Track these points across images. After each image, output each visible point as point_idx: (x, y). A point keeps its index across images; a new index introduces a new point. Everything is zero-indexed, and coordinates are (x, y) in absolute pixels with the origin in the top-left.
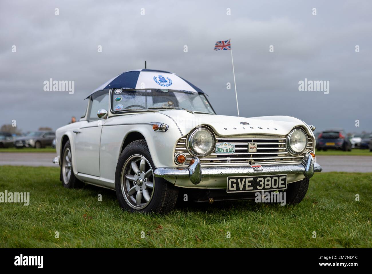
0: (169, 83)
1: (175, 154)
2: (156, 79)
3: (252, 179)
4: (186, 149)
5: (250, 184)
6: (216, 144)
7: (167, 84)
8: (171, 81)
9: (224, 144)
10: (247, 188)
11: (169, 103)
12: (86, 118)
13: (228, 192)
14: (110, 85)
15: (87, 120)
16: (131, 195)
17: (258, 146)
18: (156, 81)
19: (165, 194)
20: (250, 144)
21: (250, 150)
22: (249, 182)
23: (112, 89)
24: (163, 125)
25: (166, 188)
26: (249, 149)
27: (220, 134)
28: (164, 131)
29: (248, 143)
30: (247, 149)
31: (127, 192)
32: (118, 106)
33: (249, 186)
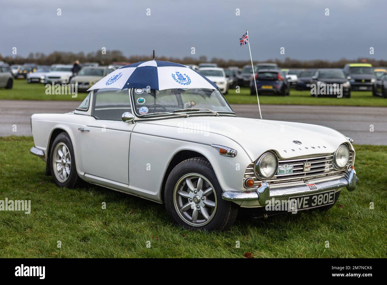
0: (188, 81)
1: (244, 178)
2: (174, 76)
3: (308, 198)
4: (253, 173)
5: (307, 202)
6: (279, 166)
7: (186, 82)
8: (190, 79)
9: (284, 166)
10: (304, 206)
12: (89, 112)
14: (128, 84)
16: (184, 212)
17: (312, 165)
18: (174, 77)
19: (229, 214)
20: (305, 164)
21: (306, 170)
22: (306, 200)
23: (133, 88)
24: (232, 151)
25: (230, 208)
26: (305, 168)
27: (281, 157)
28: (233, 156)
29: (303, 163)
30: (302, 168)
31: (180, 208)
32: (143, 109)
33: (306, 204)
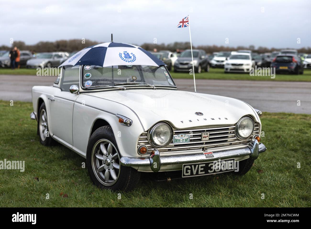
0: (133, 59)
1: (138, 146)
2: (121, 55)
3: (204, 165)
4: (147, 141)
5: (202, 169)
6: (174, 136)
7: (131, 60)
8: (135, 56)
9: (180, 135)
10: (200, 173)
11: (133, 78)
12: (59, 85)
13: (183, 177)
14: (80, 61)
15: (60, 88)
16: (101, 172)
17: (210, 135)
18: (121, 57)
19: (130, 177)
20: (203, 134)
21: (203, 139)
22: (201, 167)
23: (83, 65)
24: (128, 120)
25: (130, 172)
26: (203, 138)
27: (177, 128)
28: (129, 125)
29: (201, 133)
30: (200, 138)
31: (97, 169)
32: (88, 83)
33: (201, 171)
